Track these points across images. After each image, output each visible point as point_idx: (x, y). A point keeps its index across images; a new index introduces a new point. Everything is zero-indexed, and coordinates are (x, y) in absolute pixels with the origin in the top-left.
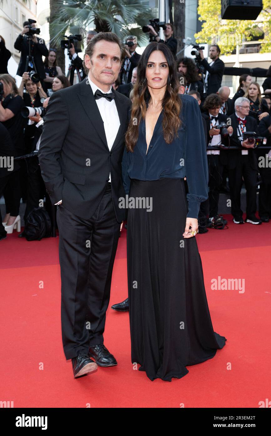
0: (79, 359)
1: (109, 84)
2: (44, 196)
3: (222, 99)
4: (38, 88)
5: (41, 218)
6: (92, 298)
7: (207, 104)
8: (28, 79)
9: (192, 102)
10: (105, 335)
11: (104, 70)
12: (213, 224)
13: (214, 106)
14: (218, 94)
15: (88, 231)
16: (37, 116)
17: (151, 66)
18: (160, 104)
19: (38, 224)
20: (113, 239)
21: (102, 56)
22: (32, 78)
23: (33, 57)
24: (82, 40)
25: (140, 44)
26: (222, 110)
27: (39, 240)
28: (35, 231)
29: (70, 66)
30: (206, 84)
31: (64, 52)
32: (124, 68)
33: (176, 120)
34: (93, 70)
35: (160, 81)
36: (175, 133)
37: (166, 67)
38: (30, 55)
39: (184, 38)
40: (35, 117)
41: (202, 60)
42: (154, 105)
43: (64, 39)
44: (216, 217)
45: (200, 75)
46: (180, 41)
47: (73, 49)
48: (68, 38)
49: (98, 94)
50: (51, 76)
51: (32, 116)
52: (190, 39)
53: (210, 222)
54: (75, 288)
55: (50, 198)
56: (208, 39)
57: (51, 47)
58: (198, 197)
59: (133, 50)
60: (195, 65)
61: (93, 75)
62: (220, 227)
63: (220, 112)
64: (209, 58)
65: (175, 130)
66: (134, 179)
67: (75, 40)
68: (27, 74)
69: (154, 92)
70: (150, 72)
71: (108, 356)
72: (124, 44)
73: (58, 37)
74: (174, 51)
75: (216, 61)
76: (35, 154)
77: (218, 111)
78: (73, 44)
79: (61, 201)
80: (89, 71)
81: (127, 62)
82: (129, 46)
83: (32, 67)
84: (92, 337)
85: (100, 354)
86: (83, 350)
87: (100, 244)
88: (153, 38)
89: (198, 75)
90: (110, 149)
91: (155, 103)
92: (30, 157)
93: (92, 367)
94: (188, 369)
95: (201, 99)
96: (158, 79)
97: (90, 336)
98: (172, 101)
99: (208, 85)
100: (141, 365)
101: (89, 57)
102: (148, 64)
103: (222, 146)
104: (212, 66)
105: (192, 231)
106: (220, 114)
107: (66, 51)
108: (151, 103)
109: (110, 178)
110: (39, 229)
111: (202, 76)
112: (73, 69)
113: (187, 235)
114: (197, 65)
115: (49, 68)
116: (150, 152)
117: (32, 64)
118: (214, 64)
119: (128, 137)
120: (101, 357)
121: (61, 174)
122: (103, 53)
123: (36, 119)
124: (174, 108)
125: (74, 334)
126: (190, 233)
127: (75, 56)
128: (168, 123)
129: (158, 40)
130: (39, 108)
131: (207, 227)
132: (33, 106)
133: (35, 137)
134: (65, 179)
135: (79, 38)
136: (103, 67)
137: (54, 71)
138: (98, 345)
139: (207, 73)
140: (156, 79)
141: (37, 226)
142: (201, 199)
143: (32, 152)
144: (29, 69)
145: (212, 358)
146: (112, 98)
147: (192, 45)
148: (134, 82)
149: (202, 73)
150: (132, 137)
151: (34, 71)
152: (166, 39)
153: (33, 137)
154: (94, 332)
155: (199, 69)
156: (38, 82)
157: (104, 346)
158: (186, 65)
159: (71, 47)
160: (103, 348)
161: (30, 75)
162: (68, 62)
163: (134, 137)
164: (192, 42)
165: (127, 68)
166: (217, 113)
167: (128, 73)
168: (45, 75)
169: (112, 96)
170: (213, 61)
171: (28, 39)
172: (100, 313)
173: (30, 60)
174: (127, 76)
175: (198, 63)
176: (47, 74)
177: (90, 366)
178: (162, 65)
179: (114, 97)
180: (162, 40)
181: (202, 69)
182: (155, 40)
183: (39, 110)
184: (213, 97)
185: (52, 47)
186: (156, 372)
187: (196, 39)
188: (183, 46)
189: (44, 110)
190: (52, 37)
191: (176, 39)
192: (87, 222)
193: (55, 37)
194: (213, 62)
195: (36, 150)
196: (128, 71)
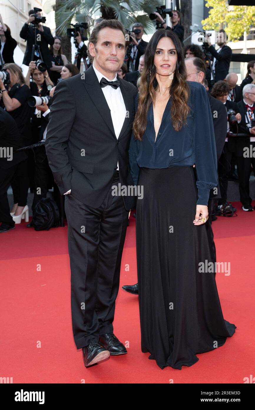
0: (90, 347)
1: (114, 72)
2: (52, 185)
3: (230, 86)
4: (45, 77)
5: (50, 208)
6: (101, 287)
7: (215, 91)
8: (34, 68)
9: (200, 89)
10: (115, 324)
11: (109, 58)
12: (222, 212)
13: (221, 93)
14: (225, 80)
15: (96, 220)
16: (44, 105)
17: (159, 52)
18: (168, 92)
19: (46, 213)
20: (121, 227)
21: (107, 43)
22: (39, 67)
23: (39, 46)
24: (88, 28)
25: (147, 31)
26: (230, 97)
27: (48, 230)
28: (43, 221)
29: (76, 55)
30: (213, 71)
31: (70, 40)
32: (131, 55)
33: (185, 108)
34: (97, 58)
35: (168, 68)
36: (183, 120)
37: (174, 54)
38: (36, 44)
39: (191, 25)
40: (42, 107)
41: (209, 47)
42: (162, 92)
43: (70, 27)
44: (225, 205)
45: (207, 62)
46: (187, 28)
47: (79, 38)
48: (74, 26)
49: (103, 83)
50: (56, 64)
51: (39, 106)
52: (197, 25)
53: (219, 210)
54: (85, 277)
55: (58, 188)
56: (215, 26)
57: (57, 35)
58: (207, 184)
59: (139, 38)
60: (202, 52)
61: (98, 63)
62: (230, 215)
63: (228, 99)
64: (216, 45)
65: (183, 118)
66: (144, 168)
67: (81, 28)
68: (33, 63)
69: (162, 80)
70: (158, 59)
71: (118, 344)
72: (131, 31)
73: (64, 25)
74: (181, 38)
75: (223, 48)
76: (42, 144)
77: (226, 98)
78: (79, 32)
79: (70, 190)
80: (93, 59)
81: (134, 50)
82: (135, 34)
83: (38, 56)
84: (101, 326)
85: (110, 343)
86: (94, 338)
87: (108, 232)
88: (160, 25)
89: (206, 61)
90: (117, 137)
91: (162, 90)
92: (37, 147)
93: (105, 355)
94: (198, 357)
95: (209, 87)
96: (166, 66)
97: (100, 325)
98: (181, 88)
99: (216, 72)
100: (151, 353)
101: (93, 45)
102: (157, 50)
103: (230, 133)
104: (219, 52)
105: (202, 218)
106: (227, 101)
107: (72, 40)
108: (158, 90)
109: (118, 166)
110: (47, 219)
111: (210, 63)
112: (80, 57)
113: (197, 222)
114: (204, 52)
115: (54, 56)
116: (159, 140)
117: (38, 53)
118: (221, 51)
119: (136, 126)
120: (111, 346)
121: (69, 164)
122: (108, 41)
123: (43, 108)
124: (182, 95)
125: (84, 323)
126: (200, 220)
127: (81, 44)
128: (177, 110)
129: (165, 27)
130: (46, 97)
131: (216, 215)
132: (40, 95)
133: (41, 127)
134: (73, 168)
135: (85, 26)
136: (108, 54)
137: (59, 60)
138: (107, 334)
139: (215, 59)
140: (164, 66)
141: (45, 216)
142: (210, 185)
143: (39, 142)
144: (36, 58)
145: (222, 346)
146: (118, 86)
147: (199, 32)
148: (142, 70)
149: (209, 60)
150: (141, 125)
151: (40, 60)
152: (172, 26)
153: (40, 127)
154: (103, 320)
155: (207, 56)
156: (45, 71)
157: (113, 334)
158: (193, 53)
159: (77, 35)
160: (112, 336)
161: (36, 64)
162: (74, 51)
163: (142, 125)
164: (199, 29)
165: (134, 55)
166: (225, 101)
167: (135, 61)
168: (51, 64)
169: (118, 84)
170: (220, 47)
171: (33, 28)
172: (109, 301)
173: (36, 48)
174: (134, 64)
175: (206, 50)
176: (53, 63)
177: (104, 354)
178: (171, 52)
179: (120, 84)
180: (169, 27)
181: (209, 56)
182: (162, 27)
183: (46, 99)
184: (221, 84)
185: (59, 35)
186: (166, 360)
187: (204, 25)
188: (190, 32)
189: (51, 99)
190: (59, 25)
191: (183, 25)
192: (96, 211)
193: (61, 25)
194: (220, 49)
195: (43, 140)
196: (135, 59)
